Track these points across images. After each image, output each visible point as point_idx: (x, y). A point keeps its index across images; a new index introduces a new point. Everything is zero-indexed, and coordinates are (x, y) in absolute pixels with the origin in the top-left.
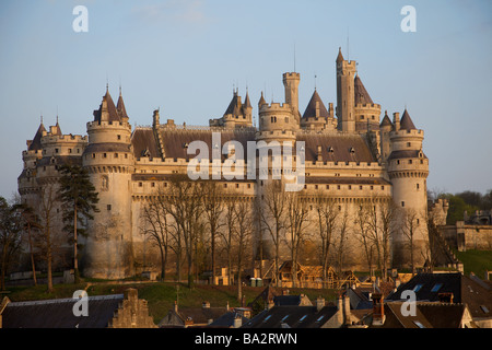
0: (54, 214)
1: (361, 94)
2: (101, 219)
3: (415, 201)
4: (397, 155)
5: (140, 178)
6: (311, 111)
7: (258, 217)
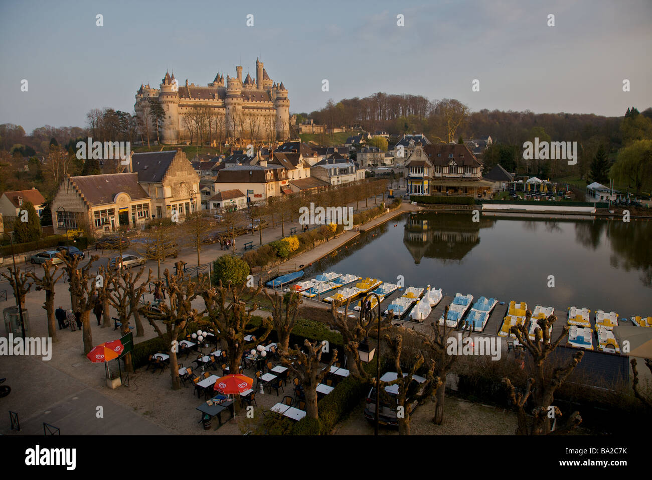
0: (149, 120)
1: (265, 75)
2: (167, 122)
3: (285, 116)
4: (278, 99)
5: (181, 106)
6: (247, 81)
7: (227, 121)
